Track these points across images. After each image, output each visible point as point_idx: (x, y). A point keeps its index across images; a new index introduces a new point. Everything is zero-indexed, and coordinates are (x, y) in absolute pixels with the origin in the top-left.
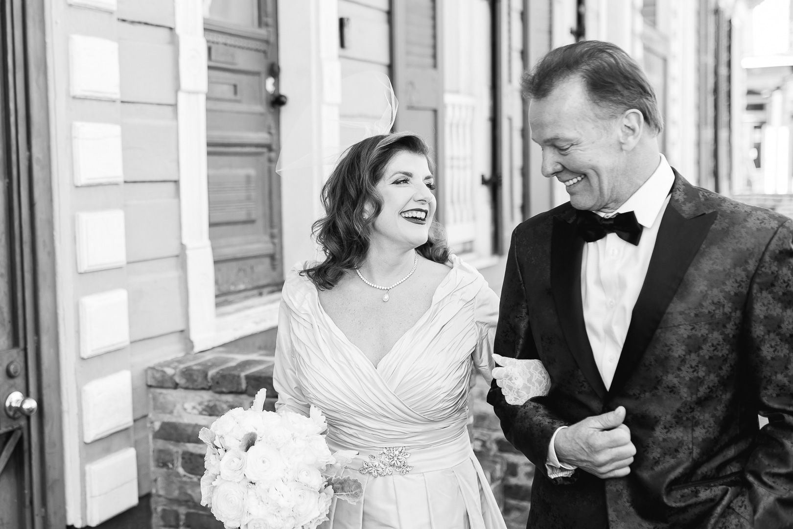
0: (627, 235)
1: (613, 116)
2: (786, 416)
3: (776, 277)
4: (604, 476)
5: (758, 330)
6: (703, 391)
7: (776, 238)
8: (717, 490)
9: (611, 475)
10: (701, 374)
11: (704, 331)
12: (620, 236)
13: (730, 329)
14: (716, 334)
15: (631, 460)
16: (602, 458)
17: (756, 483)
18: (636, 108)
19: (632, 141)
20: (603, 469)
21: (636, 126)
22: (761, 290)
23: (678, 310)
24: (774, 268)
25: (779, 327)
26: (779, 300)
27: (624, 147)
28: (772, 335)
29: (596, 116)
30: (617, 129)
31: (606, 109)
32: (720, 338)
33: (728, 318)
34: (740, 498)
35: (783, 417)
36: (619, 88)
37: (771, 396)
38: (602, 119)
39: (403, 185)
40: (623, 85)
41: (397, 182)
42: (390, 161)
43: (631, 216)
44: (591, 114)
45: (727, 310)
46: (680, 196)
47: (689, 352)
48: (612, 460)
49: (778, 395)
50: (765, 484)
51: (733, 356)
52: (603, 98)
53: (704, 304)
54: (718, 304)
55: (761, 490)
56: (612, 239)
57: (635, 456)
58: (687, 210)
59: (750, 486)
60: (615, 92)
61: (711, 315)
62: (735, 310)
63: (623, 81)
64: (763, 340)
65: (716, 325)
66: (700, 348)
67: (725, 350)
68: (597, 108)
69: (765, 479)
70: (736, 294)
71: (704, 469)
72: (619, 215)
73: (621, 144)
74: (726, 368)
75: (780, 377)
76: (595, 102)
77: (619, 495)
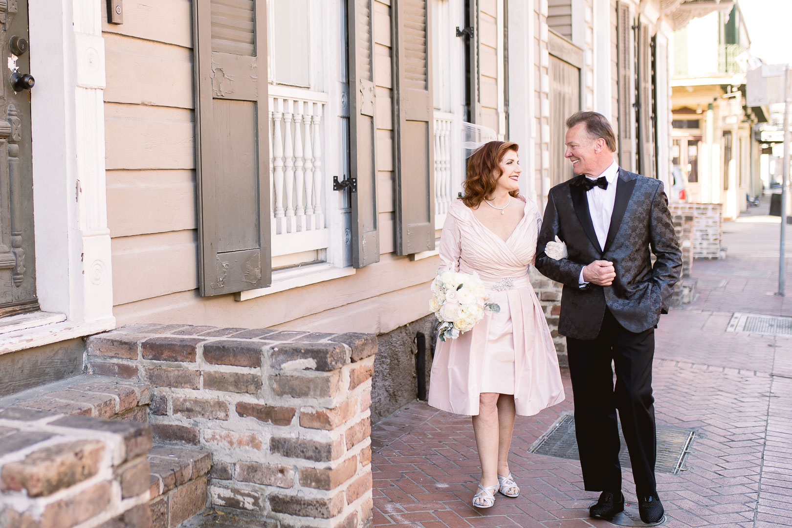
0: (602, 186)
1: (594, 139)
2: (665, 254)
3: (660, 203)
4: (602, 285)
5: (654, 223)
6: (637, 246)
7: (659, 188)
8: (646, 284)
9: (605, 284)
10: (637, 240)
11: (637, 224)
12: (599, 187)
13: (645, 223)
14: (641, 225)
15: (613, 279)
16: (604, 277)
17: (658, 280)
18: (603, 138)
19: (599, 150)
20: (603, 282)
21: (602, 145)
22: (655, 208)
23: (627, 216)
24: (659, 199)
25: (662, 221)
26: (661, 211)
27: (596, 152)
28: (659, 224)
29: (588, 137)
30: (595, 144)
31: (591, 135)
32: (642, 226)
33: (644, 218)
34: (655, 287)
35: (665, 255)
36: (598, 129)
37: (660, 247)
38: (590, 139)
39: (510, 165)
40: (600, 129)
41: (508, 164)
42: (505, 154)
43: (604, 178)
44: (586, 136)
45: (644, 215)
46: (622, 174)
47: (632, 232)
48: (607, 278)
49: (662, 247)
50: (661, 280)
51: (646, 233)
52: (591, 131)
53: (637, 213)
54: (641, 213)
55: (660, 282)
56: (596, 188)
57: (615, 278)
58: (625, 179)
59: (657, 282)
60: (596, 130)
61: (639, 217)
62: (646, 215)
63: (601, 127)
64: (657, 226)
65: (641, 221)
66: (636, 230)
67: (643, 231)
68: (588, 134)
69: (661, 278)
70: (647, 209)
71: (638, 278)
72: (599, 178)
73: (595, 150)
74: (644, 237)
75: (663, 239)
76: (588, 132)
77: (609, 291)
